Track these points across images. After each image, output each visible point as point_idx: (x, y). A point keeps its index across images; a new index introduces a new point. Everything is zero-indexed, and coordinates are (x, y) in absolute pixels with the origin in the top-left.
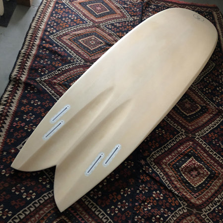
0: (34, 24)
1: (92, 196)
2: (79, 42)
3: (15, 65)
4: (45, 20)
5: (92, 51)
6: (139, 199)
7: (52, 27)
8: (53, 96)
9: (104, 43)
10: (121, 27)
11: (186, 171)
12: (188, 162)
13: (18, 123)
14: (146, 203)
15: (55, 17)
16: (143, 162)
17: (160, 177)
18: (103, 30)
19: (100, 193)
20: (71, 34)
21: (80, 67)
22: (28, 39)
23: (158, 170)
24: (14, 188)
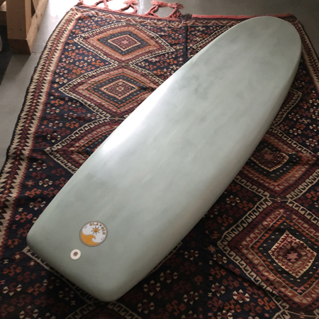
0: (36, 77)
1: (140, 310)
2: (101, 91)
3: (14, 135)
4: (52, 68)
5: (120, 101)
6: (213, 306)
7: (62, 76)
8: (70, 170)
9: (136, 88)
10: (159, 62)
11: (279, 255)
12: (281, 240)
13: (23, 214)
14: (224, 311)
15: (65, 62)
16: (212, 249)
17: (240, 269)
18: (133, 70)
19: (152, 304)
20: (89, 82)
21: (105, 124)
22: (29, 97)
23: (237, 258)
24: (23, 312)
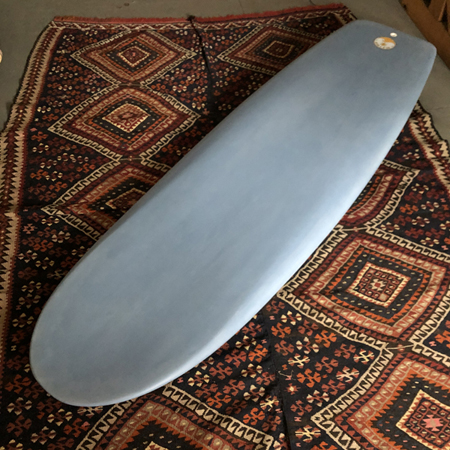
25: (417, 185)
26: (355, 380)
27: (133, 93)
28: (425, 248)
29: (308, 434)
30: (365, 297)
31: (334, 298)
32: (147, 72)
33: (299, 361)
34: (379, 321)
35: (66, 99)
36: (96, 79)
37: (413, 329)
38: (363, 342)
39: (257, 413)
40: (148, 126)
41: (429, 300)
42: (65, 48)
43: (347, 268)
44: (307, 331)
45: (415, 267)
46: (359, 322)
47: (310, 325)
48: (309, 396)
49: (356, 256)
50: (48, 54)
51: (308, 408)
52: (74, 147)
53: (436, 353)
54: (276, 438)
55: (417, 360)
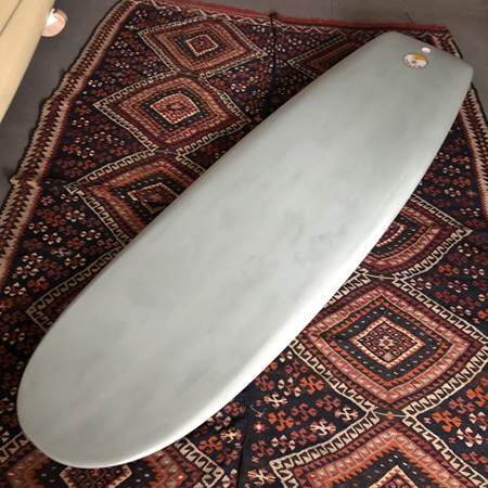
25: (466, 245)
26: (330, 435)
27: (189, 83)
28: (453, 315)
29: (261, 477)
30: (368, 352)
31: (333, 343)
32: (210, 65)
33: (276, 401)
34: (376, 381)
35: (121, 77)
36: (157, 62)
37: (411, 399)
38: (351, 398)
39: (215, 442)
40: (194, 121)
41: (438, 373)
42: (135, 24)
43: (359, 316)
44: (294, 371)
45: (434, 333)
46: (354, 376)
47: (299, 366)
48: (275, 440)
49: (373, 306)
50: (116, 27)
51: (270, 451)
52: (114, 127)
53: (428, 431)
54: (227, 473)
55: (404, 433)
